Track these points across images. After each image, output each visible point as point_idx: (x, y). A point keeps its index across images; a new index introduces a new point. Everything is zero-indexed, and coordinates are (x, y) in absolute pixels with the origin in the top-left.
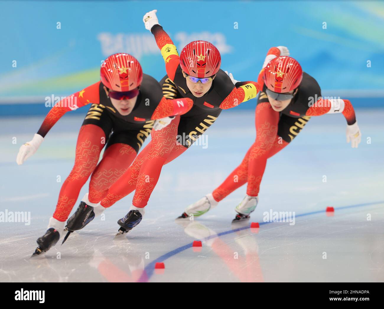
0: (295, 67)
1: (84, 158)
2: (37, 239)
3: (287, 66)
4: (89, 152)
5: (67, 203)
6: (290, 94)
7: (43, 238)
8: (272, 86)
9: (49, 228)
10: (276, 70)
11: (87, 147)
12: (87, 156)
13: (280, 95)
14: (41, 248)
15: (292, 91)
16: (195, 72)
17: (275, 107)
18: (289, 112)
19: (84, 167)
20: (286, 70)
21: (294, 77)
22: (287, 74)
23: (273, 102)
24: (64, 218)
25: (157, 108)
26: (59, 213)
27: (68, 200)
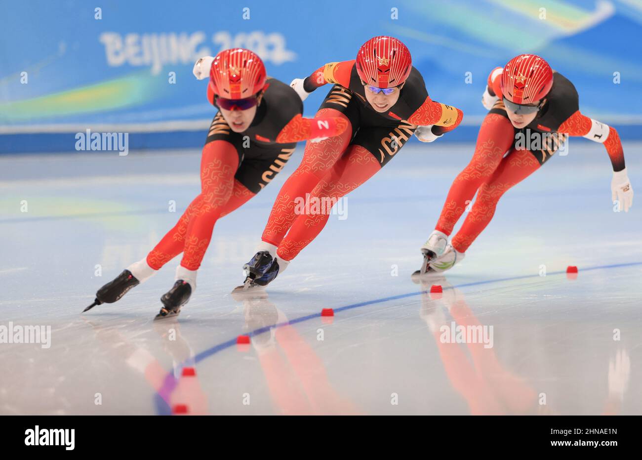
0: (541, 69)
1: (214, 182)
2: (161, 296)
3: (531, 68)
4: (220, 174)
5: (197, 245)
6: (534, 106)
7: (169, 294)
8: (510, 94)
9: (176, 280)
10: (516, 73)
11: (216, 168)
12: (218, 180)
13: (522, 107)
14: (167, 308)
15: (537, 102)
16: (375, 81)
17: (515, 122)
18: (537, 126)
19: (215, 193)
20: (530, 74)
21: (540, 83)
22: (530, 79)
23: (512, 117)
24: (195, 266)
25: (285, 128)
26: (188, 259)
27: (199, 242)
